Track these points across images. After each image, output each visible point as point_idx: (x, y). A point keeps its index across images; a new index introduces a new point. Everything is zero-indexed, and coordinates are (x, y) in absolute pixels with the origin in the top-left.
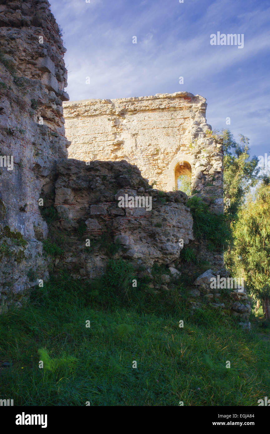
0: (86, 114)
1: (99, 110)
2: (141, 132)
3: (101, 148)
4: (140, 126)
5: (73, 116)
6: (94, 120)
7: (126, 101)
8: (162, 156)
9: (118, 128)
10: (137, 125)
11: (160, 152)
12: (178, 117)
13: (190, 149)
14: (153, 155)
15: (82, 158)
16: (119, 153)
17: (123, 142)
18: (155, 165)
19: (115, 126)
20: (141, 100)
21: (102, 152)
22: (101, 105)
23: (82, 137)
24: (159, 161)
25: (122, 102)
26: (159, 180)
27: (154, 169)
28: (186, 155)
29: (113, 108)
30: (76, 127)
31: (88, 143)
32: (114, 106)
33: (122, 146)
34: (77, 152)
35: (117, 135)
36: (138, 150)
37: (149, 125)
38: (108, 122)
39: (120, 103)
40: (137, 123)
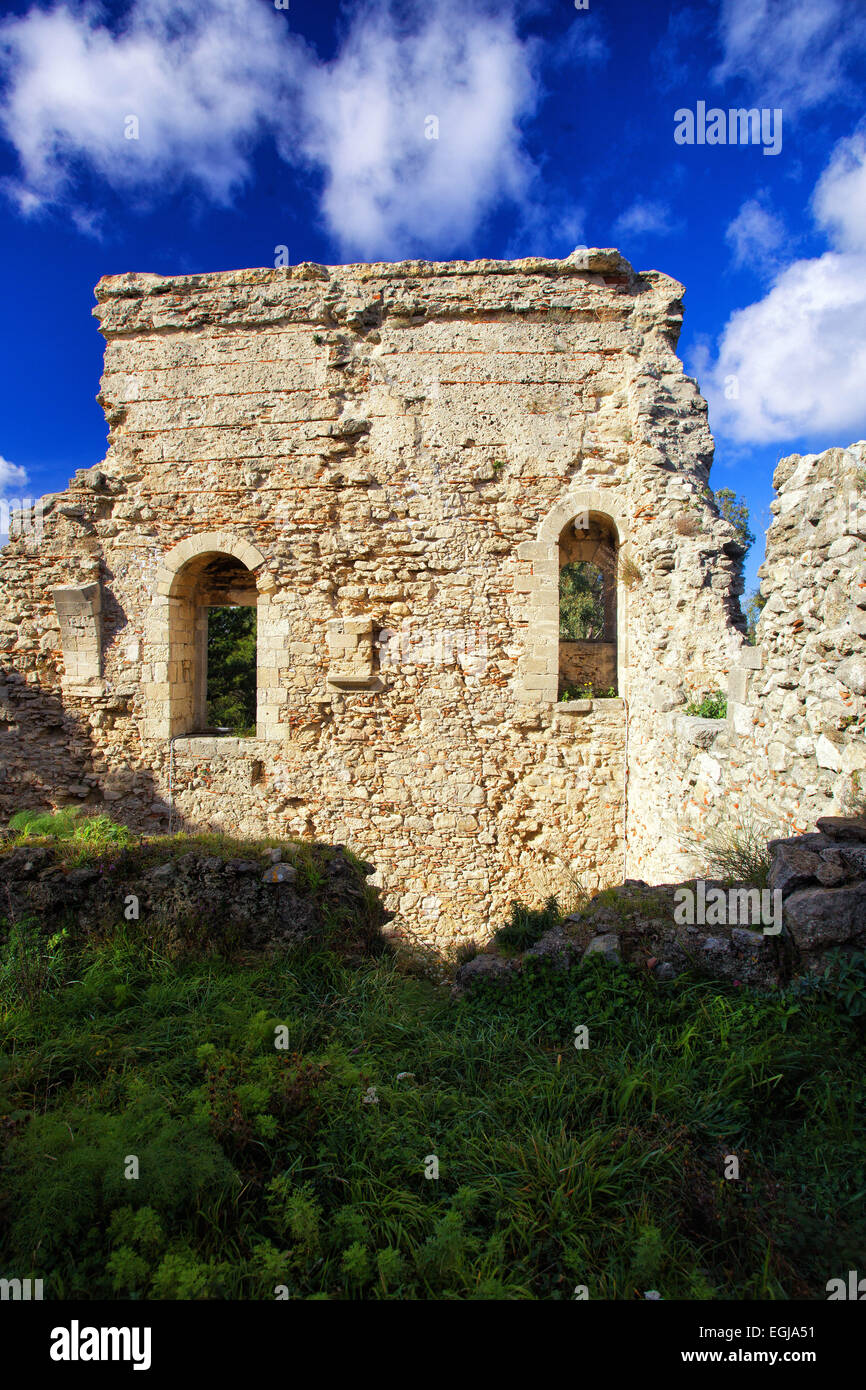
0: (234, 317)
1: (284, 302)
2: (436, 393)
3: (285, 447)
4: (436, 373)
5: (187, 324)
6: (262, 339)
7: (386, 272)
8: (514, 489)
9: (352, 374)
10: (425, 367)
11: (506, 474)
12: (581, 345)
13: (620, 469)
14: (479, 483)
15: (212, 480)
16: (351, 470)
17: (369, 429)
18: (486, 522)
19: (339, 366)
20: (441, 275)
21: (287, 460)
22: (292, 287)
23: (217, 403)
24: (501, 507)
25: (372, 277)
26: (497, 580)
27: (483, 534)
28: (603, 492)
29: (336, 298)
30: (197, 365)
31: (238, 424)
32: (342, 291)
33: (364, 442)
34: (195, 457)
35: (346, 399)
36: (425, 460)
37: (469, 370)
38: (315, 350)
39: (365, 281)
40: (424, 357)
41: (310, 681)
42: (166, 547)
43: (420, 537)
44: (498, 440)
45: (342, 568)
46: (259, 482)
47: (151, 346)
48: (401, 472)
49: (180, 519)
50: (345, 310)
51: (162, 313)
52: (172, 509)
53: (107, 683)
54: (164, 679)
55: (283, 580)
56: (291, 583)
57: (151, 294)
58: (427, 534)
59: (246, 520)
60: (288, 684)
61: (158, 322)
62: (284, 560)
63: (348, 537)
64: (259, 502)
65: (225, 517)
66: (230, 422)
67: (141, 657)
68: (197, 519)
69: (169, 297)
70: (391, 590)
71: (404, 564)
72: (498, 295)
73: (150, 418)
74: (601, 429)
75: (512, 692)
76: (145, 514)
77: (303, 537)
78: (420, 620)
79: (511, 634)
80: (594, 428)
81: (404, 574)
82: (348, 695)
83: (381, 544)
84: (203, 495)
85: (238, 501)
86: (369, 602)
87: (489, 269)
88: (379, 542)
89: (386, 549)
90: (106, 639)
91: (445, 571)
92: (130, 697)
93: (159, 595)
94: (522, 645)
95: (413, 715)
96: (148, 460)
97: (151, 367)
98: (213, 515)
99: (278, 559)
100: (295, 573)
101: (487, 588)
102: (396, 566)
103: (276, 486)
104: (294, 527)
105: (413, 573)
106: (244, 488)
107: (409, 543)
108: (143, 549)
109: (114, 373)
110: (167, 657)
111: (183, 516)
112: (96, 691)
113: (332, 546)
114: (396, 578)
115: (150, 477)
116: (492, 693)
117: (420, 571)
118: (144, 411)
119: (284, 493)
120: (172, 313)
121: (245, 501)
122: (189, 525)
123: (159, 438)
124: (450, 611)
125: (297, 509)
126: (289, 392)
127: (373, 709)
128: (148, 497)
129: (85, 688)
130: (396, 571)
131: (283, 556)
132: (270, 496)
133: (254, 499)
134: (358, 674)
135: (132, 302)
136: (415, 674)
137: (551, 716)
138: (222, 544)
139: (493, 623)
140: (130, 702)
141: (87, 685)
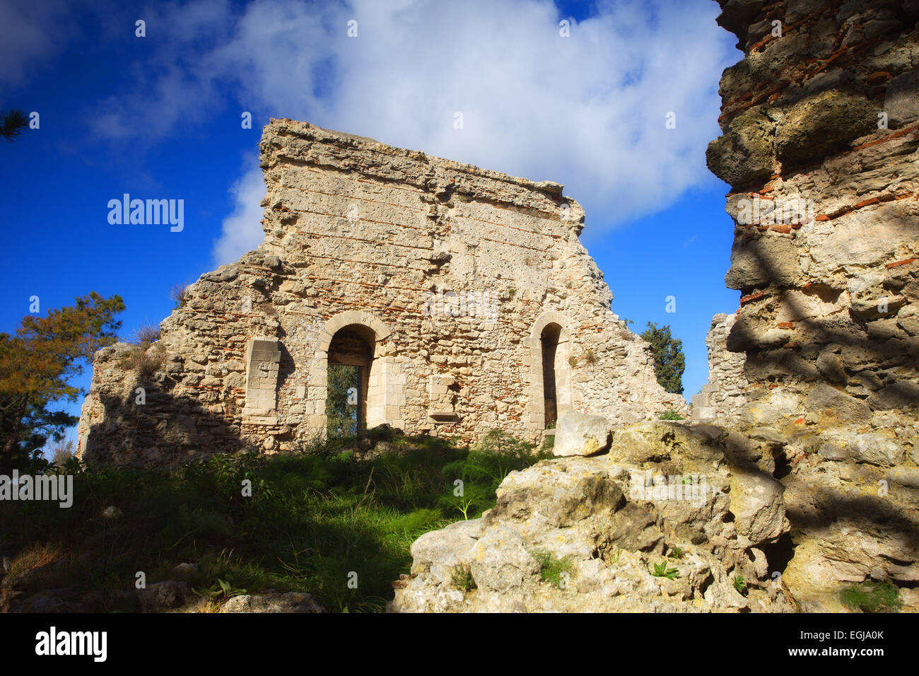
0: (371, 171)
1: (403, 170)
2: (483, 244)
3: (403, 262)
4: (482, 233)
5: (343, 168)
6: (390, 190)
7: (458, 168)
8: (520, 307)
9: (440, 224)
10: (477, 228)
11: (515, 297)
12: (545, 231)
13: (562, 301)
14: (503, 300)
15: (357, 275)
16: (440, 282)
17: (450, 259)
18: (508, 323)
19: (434, 218)
20: (483, 176)
21: (403, 270)
22: (408, 162)
23: (361, 225)
24: (514, 316)
25: (451, 169)
26: (514, 357)
27: (507, 330)
28: (557, 313)
29: (433, 176)
30: (348, 197)
31: (374, 241)
32: (435, 172)
33: (448, 267)
34: (347, 258)
35: (435, 238)
36: (478, 283)
37: (497, 234)
38: (419, 204)
39: (447, 169)
40: (476, 222)
41: (419, 415)
42: (325, 317)
43: (476, 329)
44: (512, 277)
45: (433, 343)
46: (386, 282)
47: (318, 175)
48: (466, 288)
49: (336, 299)
50: (436, 184)
51: (327, 156)
52: (330, 291)
53: (280, 415)
54: (323, 412)
55: (400, 348)
56: (405, 350)
57: (320, 141)
58: (479, 327)
59: (379, 305)
60: (405, 417)
61: (323, 160)
62: (401, 335)
63: (438, 324)
64: (386, 294)
65: (365, 302)
66: (370, 239)
67: (306, 396)
68: (347, 301)
69: (332, 147)
70: (460, 359)
71: (467, 343)
72: (508, 194)
73: (316, 225)
74: (555, 278)
75: (523, 423)
76: (310, 292)
77: (412, 321)
78: (477, 379)
79: (522, 390)
80: (552, 277)
81: (468, 350)
82: (438, 425)
83: (455, 330)
84: (352, 284)
85: (373, 292)
86: (447, 366)
87: (505, 179)
88: (454, 329)
89: (457, 334)
90: (281, 381)
91: (488, 350)
92: (295, 425)
93: (321, 351)
94: (527, 396)
95: (474, 438)
96: (315, 254)
97: (318, 190)
98: (358, 299)
99: (398, 334)
100: (407, 344)
101: (510, 361)
102: (464, 345)
103: (397, 285)
104: (408, 314)
105: (473, 349)
106: (377, 284)
107: (470, 331)
108: (309, 317)
109: (290, 187)
110: (325, 396)
111: (338, 297)
112: (272, 421)
113: (430, 328)
114: (463, 352)
115: (315, 266)
116: (513, 425)
117: (476, 349)
118: (312, 219)
119: (402, 291)
120: (332, 157)
121: (377, 292)
122: (342, 305)
123: (322, 240)
124: (492, 374)
125: (409, 302)
126: (405, 227)
127: (453, 433)
128: (313, 280)
129: (263, 418)
130: (464, 348)
131: (400, 332)
132: (393, 291)
133: (384, 292)
134: (446, 411)
135: (306, 142)
136: (475, 412)
137: (541, 439)
138: (364, 320)
139: (514, 382)
140: (294, 429)
141: (266, 415)
